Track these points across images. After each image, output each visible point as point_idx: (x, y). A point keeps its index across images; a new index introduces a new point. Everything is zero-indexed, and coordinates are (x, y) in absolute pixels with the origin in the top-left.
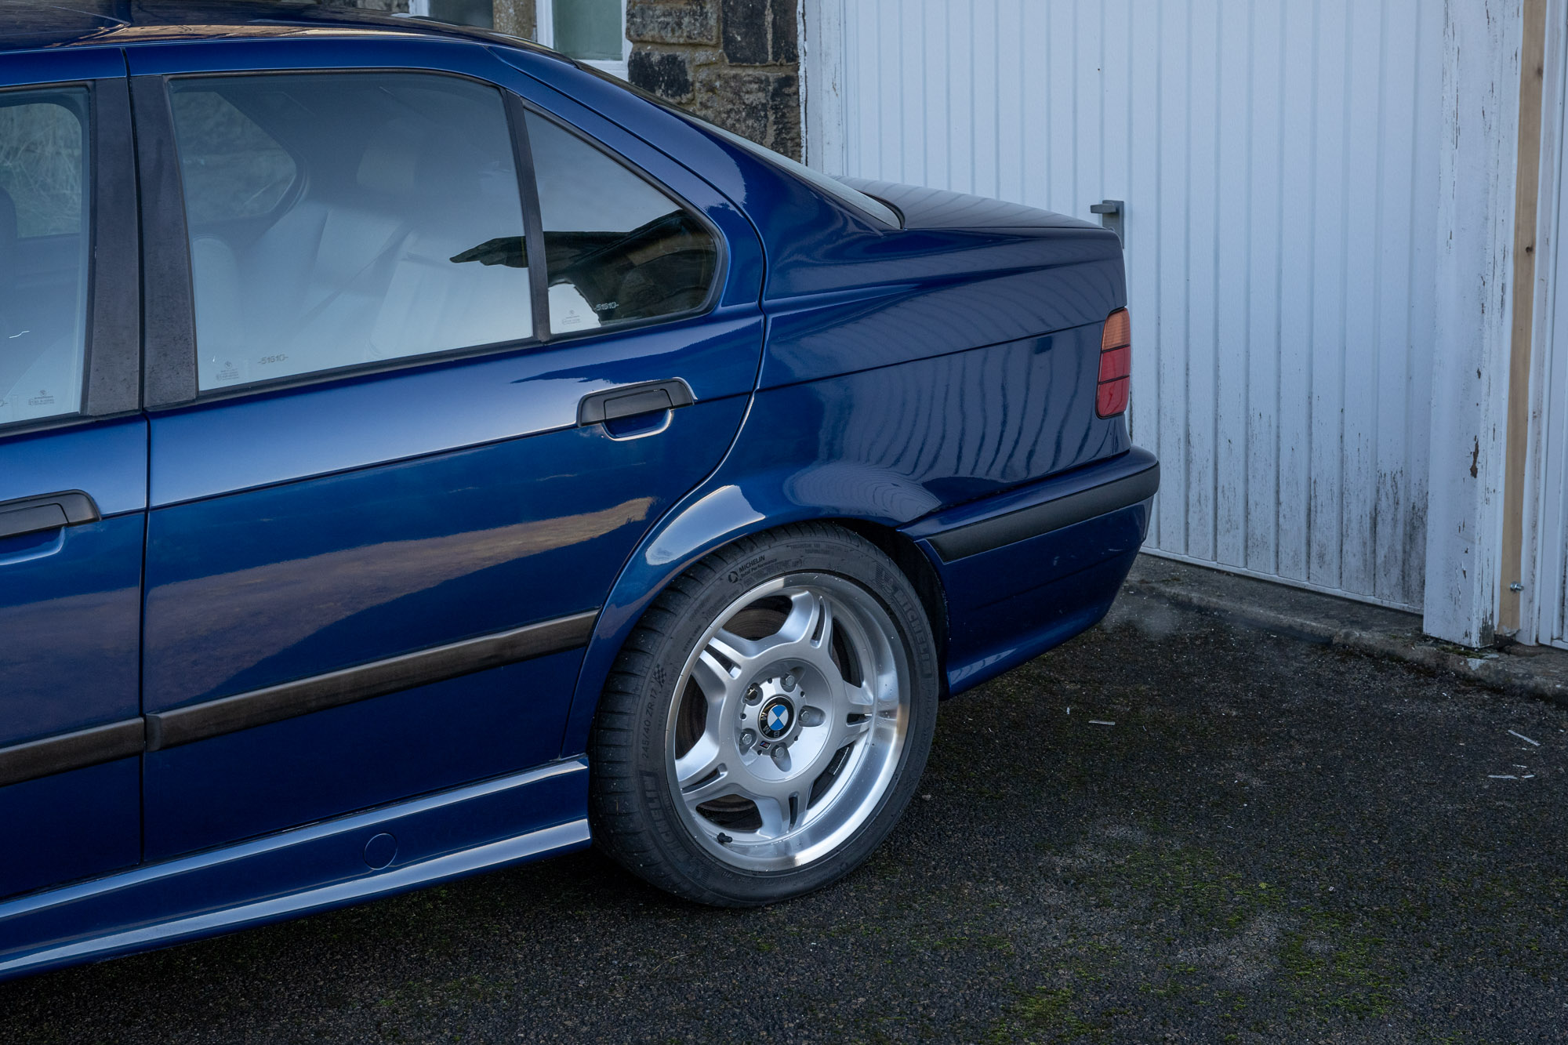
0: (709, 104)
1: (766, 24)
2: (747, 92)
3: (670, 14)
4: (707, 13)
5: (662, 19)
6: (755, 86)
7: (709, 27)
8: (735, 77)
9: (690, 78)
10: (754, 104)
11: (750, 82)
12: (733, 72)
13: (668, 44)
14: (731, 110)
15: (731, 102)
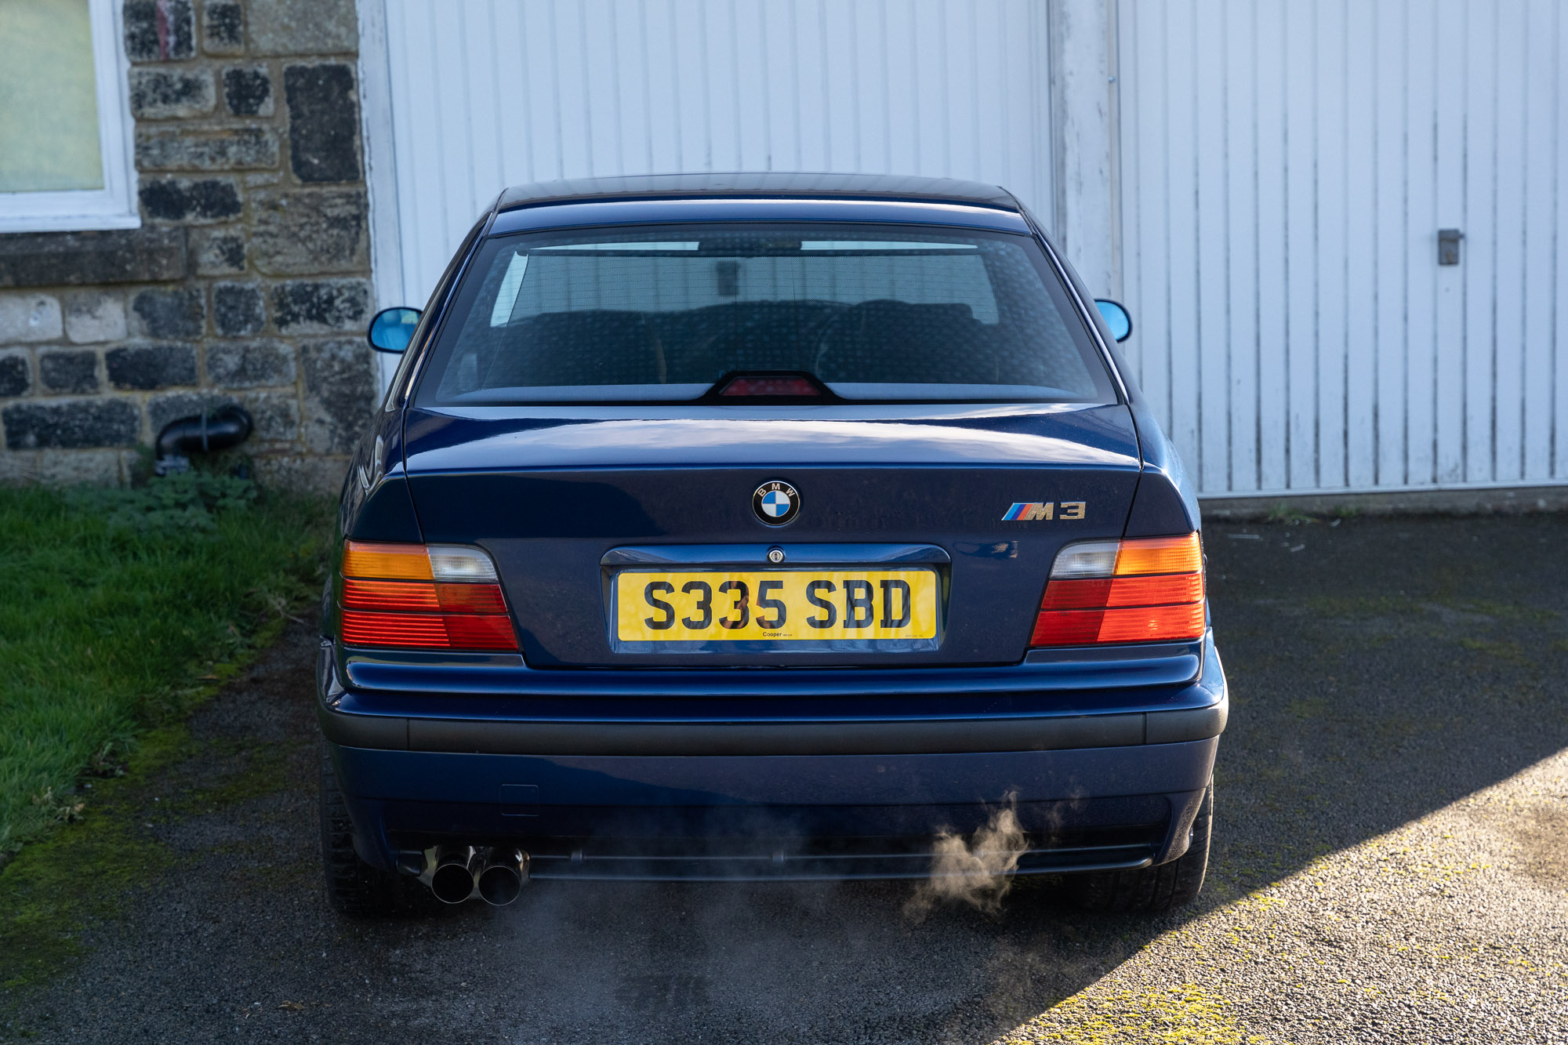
0: (271, 220)
1: (355, 148)
2: (331, 206)
3: (206, 144)
4: (266, 143)
5: (193, 150)
6: (339, 201)
7: (269, 153)
8: (310, 195)
9: (240, 198)
10: (342, 216)
11: (334, 198)
12: (307, 190)
13: (203, 172)
14: (305, 224)
15: (308, 216)
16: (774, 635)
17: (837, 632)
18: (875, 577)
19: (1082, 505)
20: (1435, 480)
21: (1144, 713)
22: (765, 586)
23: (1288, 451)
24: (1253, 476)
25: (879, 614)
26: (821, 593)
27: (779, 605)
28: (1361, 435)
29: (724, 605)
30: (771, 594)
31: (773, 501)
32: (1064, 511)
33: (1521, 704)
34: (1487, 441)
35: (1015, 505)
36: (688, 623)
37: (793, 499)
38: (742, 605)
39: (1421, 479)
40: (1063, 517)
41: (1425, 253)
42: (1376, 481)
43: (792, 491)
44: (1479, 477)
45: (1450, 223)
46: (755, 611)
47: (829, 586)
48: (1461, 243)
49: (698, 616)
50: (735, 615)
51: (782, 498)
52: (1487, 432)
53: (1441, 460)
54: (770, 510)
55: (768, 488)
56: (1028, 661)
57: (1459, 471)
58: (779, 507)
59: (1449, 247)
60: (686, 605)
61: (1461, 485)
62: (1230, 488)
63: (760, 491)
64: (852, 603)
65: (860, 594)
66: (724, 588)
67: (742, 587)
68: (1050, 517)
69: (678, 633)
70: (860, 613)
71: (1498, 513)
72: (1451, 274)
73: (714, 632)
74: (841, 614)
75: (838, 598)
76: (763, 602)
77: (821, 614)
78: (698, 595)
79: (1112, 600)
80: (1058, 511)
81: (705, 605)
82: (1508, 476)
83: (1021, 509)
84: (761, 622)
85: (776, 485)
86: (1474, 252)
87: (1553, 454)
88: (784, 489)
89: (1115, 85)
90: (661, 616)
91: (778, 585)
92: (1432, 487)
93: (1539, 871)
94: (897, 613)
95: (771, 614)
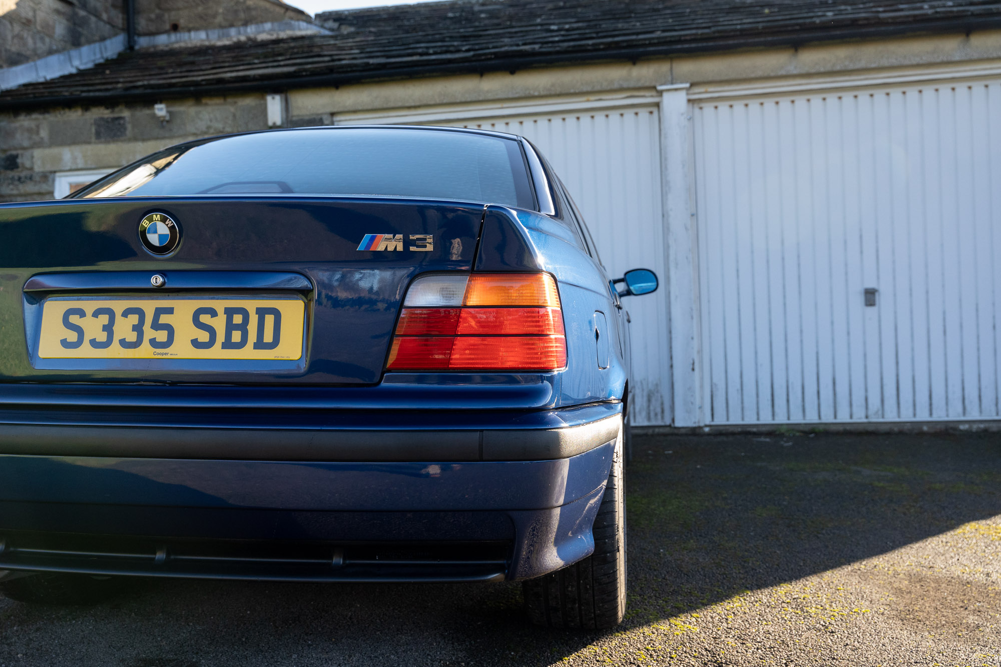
16: (162, 354)
17: (217, 352)
18: (251, 305)
19: (430, 239)
20: (867, 417)
21: (482, 431)
22: (159, 312)
23: (788, 401)
24: (770, 414)
25: (252, 337)
26: (205, 319)
27: (170, 329)
28: (827, 393)
29: (124, 328)
30: (164, 319)
31: (155, 232)
32: (413, 242)
33: (905, 514)
34: (895, 397)
35: (367, 237)
36: (94, 344)
37: (172, 229)
38: (138, 328)
39: (859, 417)
40: (412, 249)
41: (858, 300)
42: (835, 417)
43: (171, 222)
44: (891, 416)
45: (871, 285)
46: (149, 333)
47: (213, 313)
48: (877, 294)
49: (102, 337)
50: (132, 337)
51: (163, 229)
52: (894, 392)
53: (870, 406)
54: (154, 239)
55: (151, 220)
56: (385, 382)
57: (880, 412)
58: (161, 237)
59: (870, 296)
60: (93, 328)
61: (881, 420)
62: (758, 419)
63: (145, 223)
64: (230, 327)
65: (238, 319)
66: (126, 314)
67: (140, 313)
68: (400, 248)
69: (86, 351)
70: (236, 336)
71: (901, 433)
72: (870, 310)
73: (115, 352)
74: (221, 337)
75: (219, 323)
76: (156, 326)
77: (204, 337)
78: (104, 319)
79: (461, 329)
80: (407, 243)
81: (109, 329)
82: (907, 416)
83: (372, 239)
84: (154, 343)
85: (157, 217)
86: (884, 299)
87: (931, 405)
88: (164, 220)
89: (695, 217)
90: (72, 337)
91: (170, 311)
92: (865, 420)
93: (908, 616)
94: (268, 337)
95: (162, 336)
